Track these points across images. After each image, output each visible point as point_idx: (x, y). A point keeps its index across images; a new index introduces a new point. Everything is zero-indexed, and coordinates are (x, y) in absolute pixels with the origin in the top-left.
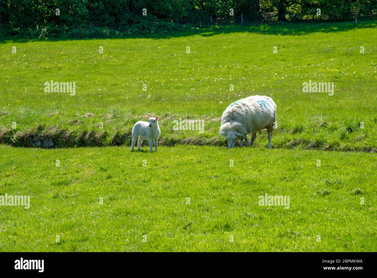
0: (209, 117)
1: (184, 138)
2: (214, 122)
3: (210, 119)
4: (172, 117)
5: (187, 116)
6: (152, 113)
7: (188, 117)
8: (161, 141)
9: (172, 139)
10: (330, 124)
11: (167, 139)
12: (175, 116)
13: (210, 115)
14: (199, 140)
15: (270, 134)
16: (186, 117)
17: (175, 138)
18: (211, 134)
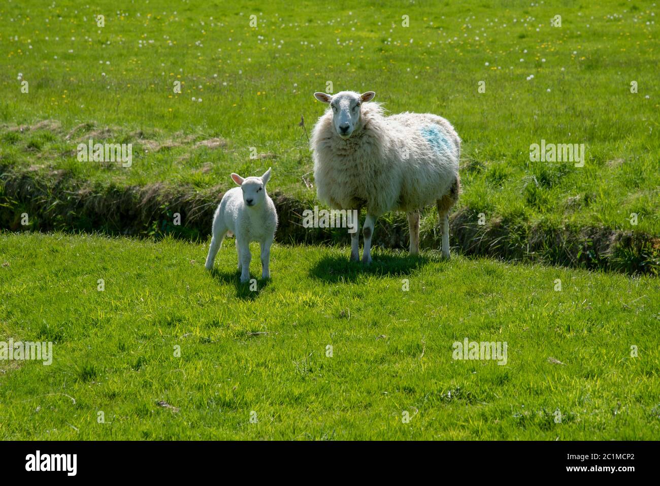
0: (191, 137)
1: (141, 184)
2: (206, 147)
3: (194, 141)
4: (103, 133)
5: (138, 130)
6: (53, 120)
7: (141, 134)
8: (84, 189)
9: (112, 187)
10: (489, 165)
11: (98, 185)
12: (109, 131)
13: (193, 132)
14: (179, 192)
15: (445, 215)
16: (136, 134)
17: (118, 185)
18: (207, 179)
